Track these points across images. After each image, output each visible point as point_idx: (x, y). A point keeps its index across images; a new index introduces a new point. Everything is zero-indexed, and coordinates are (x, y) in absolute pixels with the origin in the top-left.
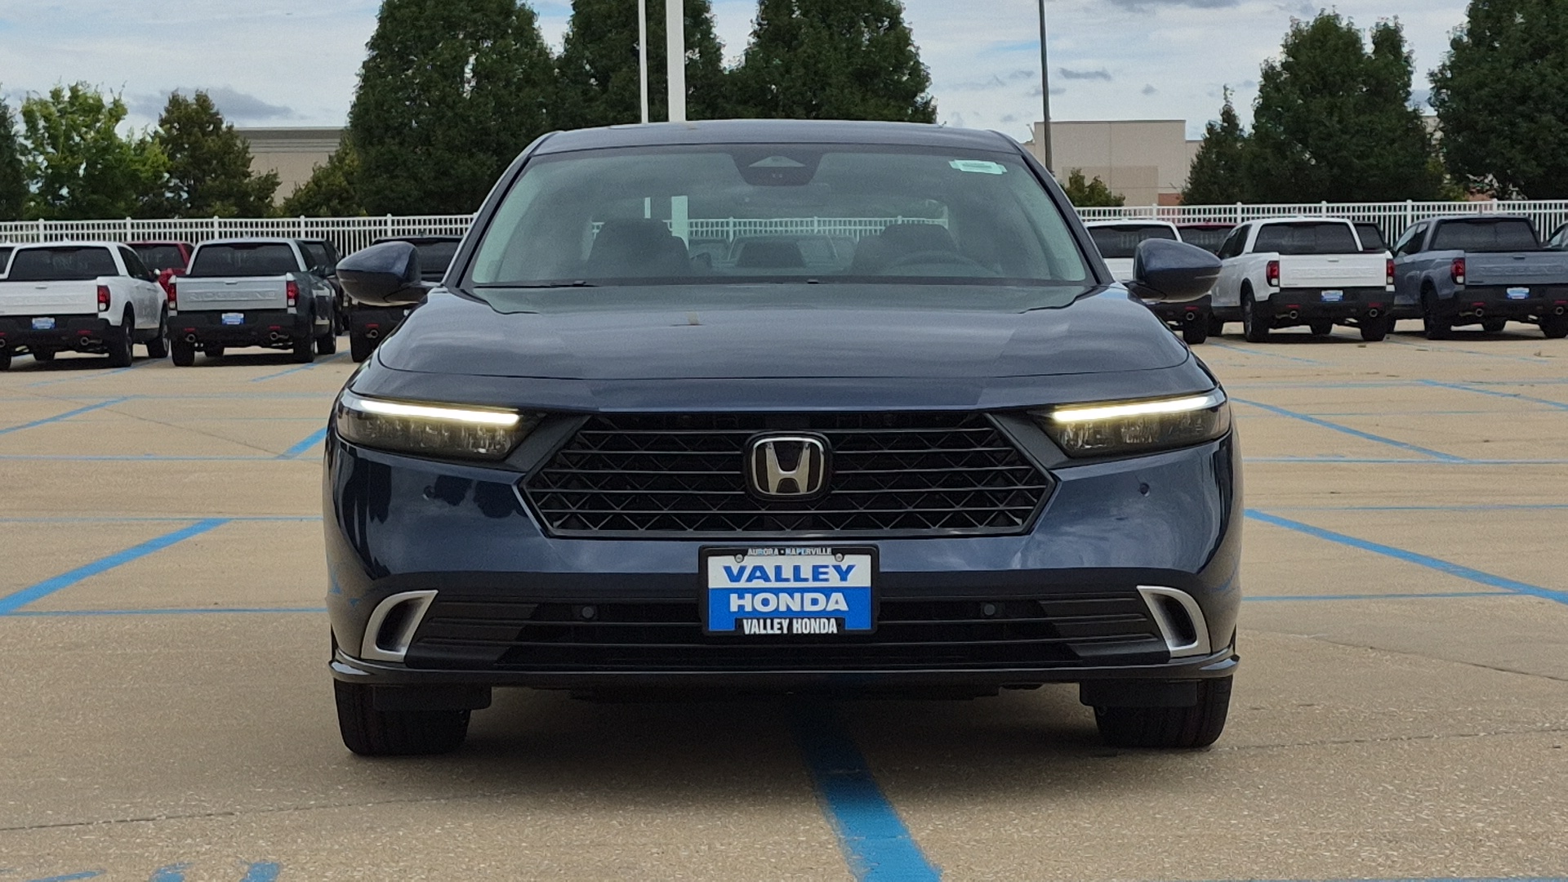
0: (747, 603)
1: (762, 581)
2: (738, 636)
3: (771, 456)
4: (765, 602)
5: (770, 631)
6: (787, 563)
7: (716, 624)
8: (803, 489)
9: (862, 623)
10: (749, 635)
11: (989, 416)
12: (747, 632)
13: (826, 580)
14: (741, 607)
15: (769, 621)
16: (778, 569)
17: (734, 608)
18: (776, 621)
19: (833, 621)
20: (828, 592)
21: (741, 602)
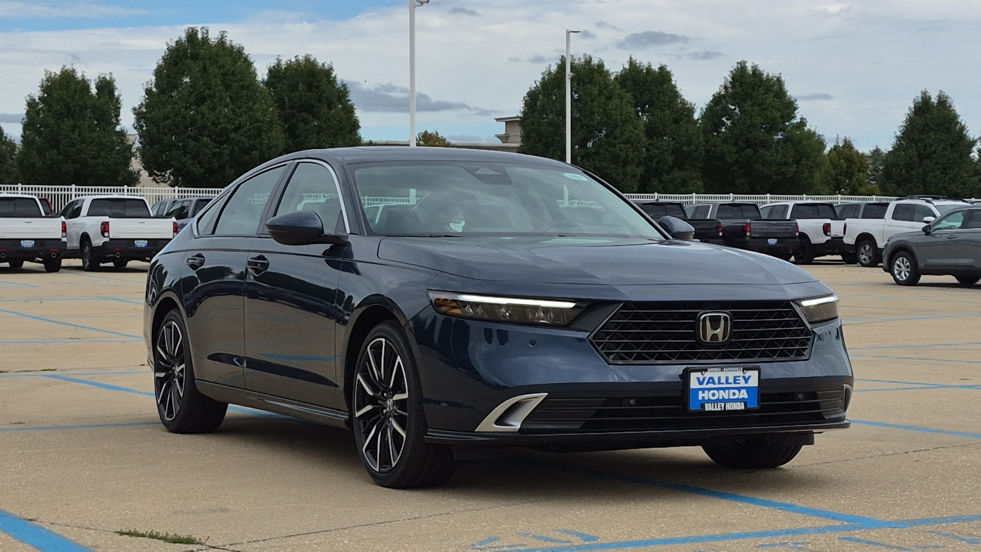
0: (707, 395)
1: (712, 384)
2: (703, 413)
3: (708, 323)
4: (714, 395)
5: (716, 409)
6: (723, 375)
7: (694, 407)
8: (720, 340)
9: (754, 405)
10: (708, 411)
11: (791, 303)
12: (707, 409)
13: (739, 383)
14: (703, 397)
15: (716, 404)
16: (719, 378)
17: (700, 398)
18: (719, 404)
19: (743, 403)
20: (739, 389)
21: (703, 395)
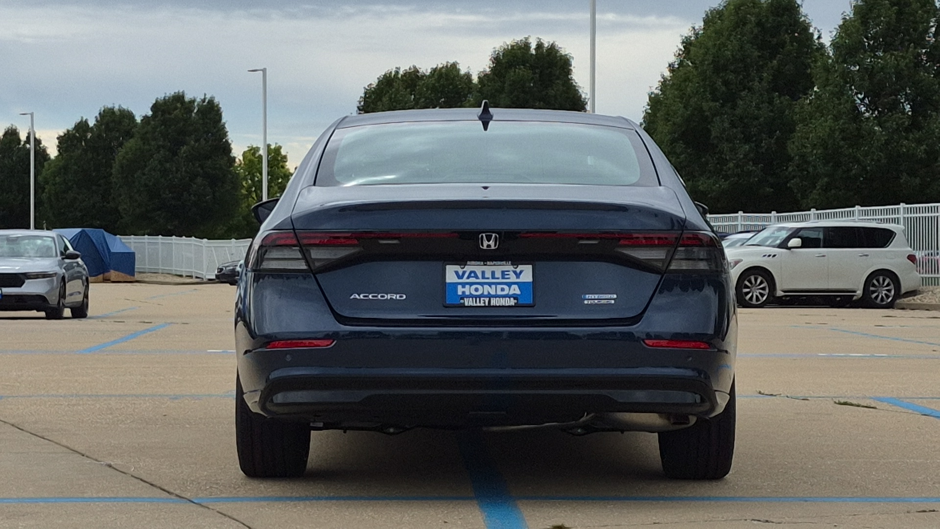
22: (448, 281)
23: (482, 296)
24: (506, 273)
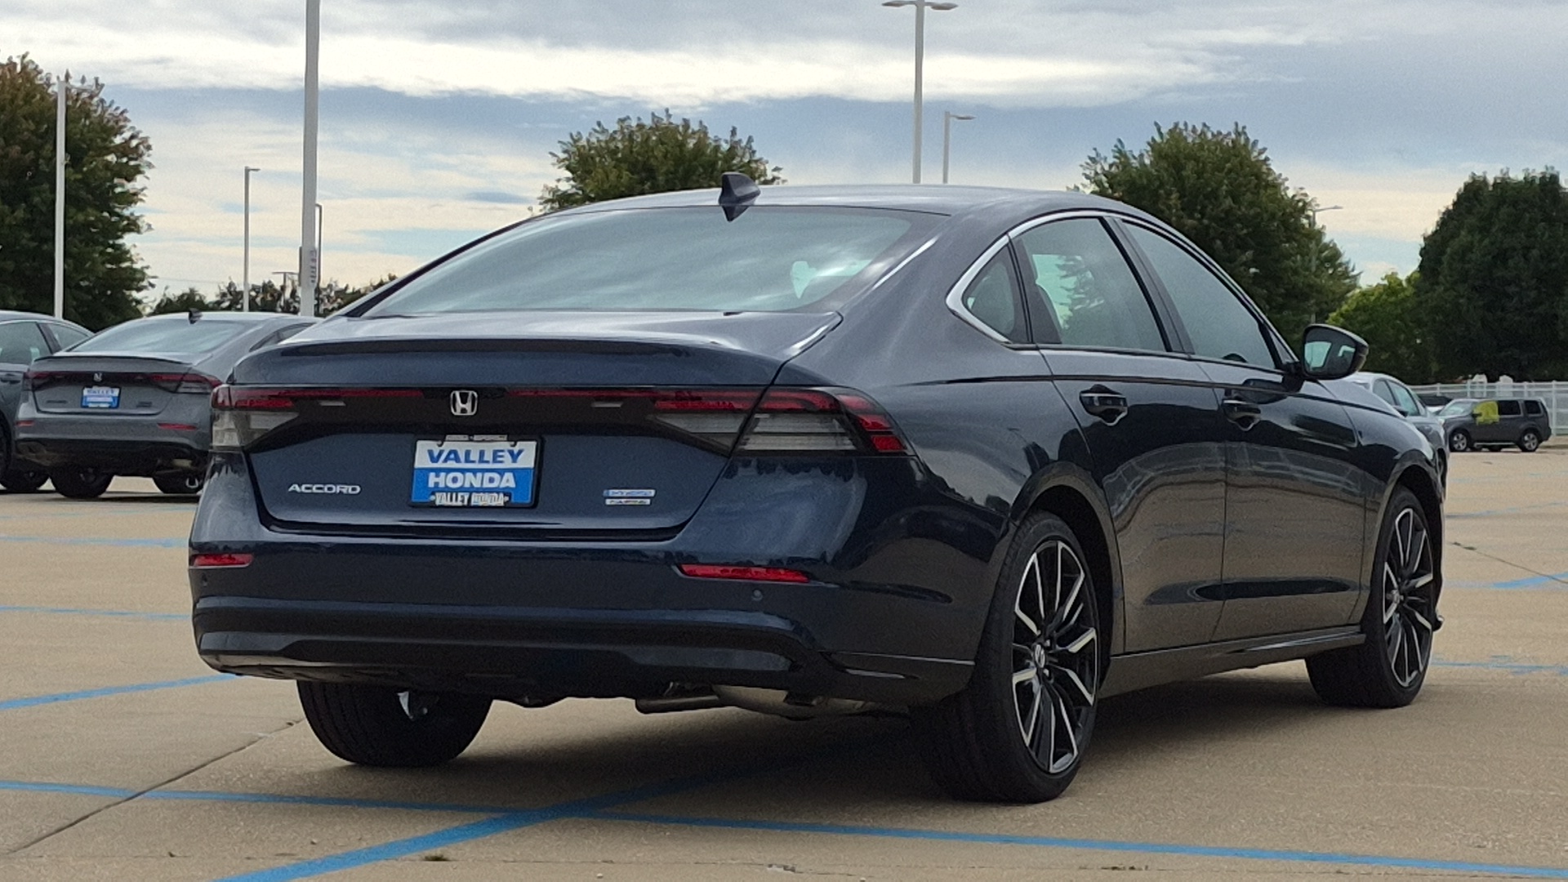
22: (417, 465)
23: (462, 489)
24: (501, 454)
